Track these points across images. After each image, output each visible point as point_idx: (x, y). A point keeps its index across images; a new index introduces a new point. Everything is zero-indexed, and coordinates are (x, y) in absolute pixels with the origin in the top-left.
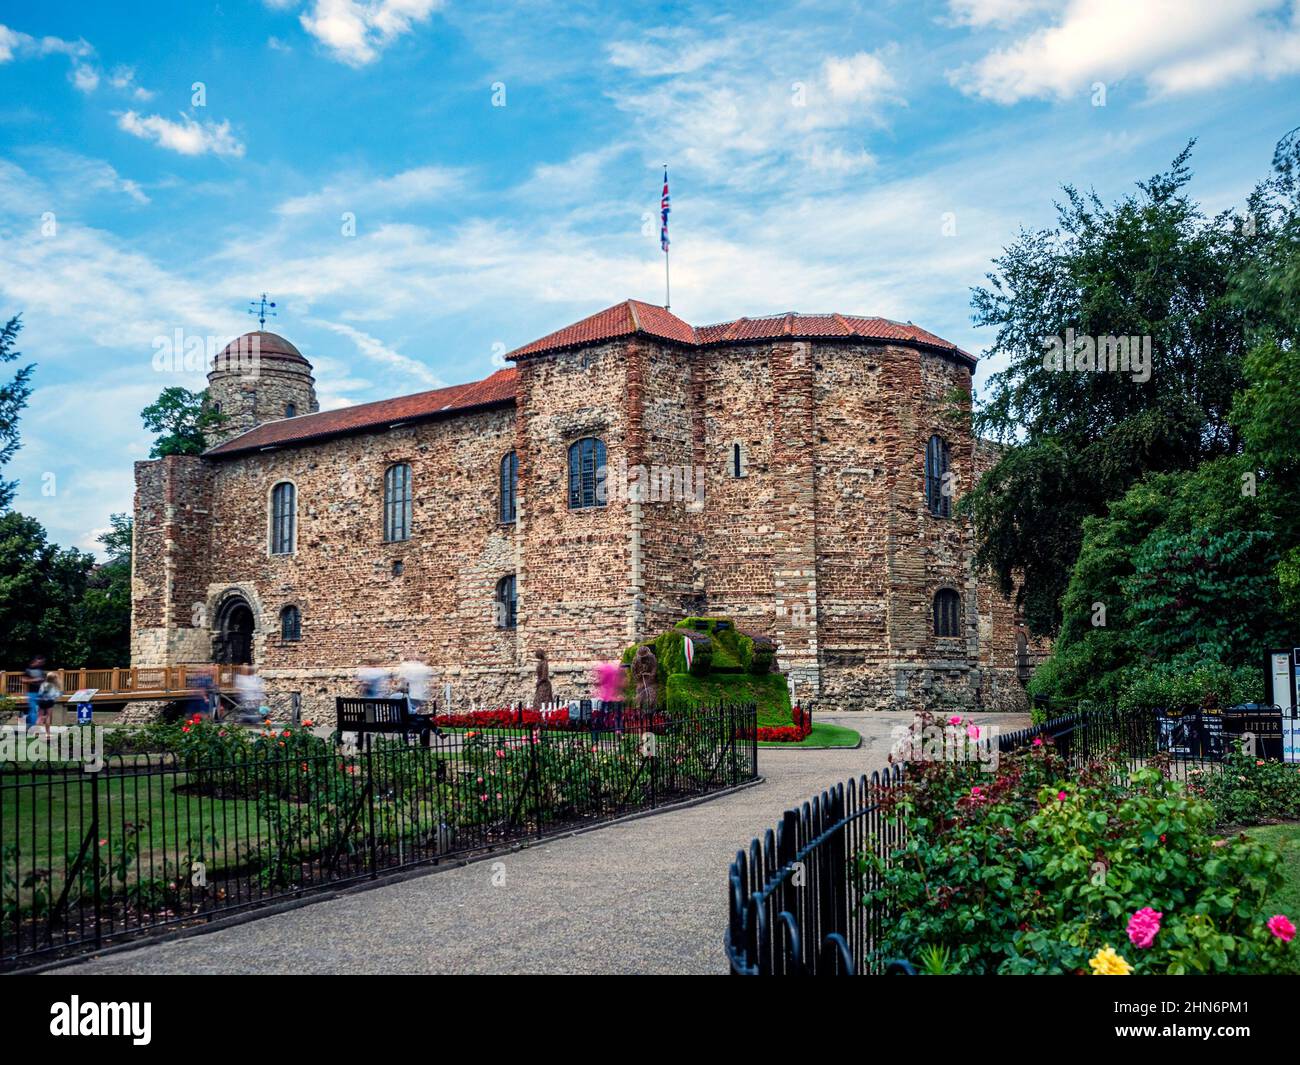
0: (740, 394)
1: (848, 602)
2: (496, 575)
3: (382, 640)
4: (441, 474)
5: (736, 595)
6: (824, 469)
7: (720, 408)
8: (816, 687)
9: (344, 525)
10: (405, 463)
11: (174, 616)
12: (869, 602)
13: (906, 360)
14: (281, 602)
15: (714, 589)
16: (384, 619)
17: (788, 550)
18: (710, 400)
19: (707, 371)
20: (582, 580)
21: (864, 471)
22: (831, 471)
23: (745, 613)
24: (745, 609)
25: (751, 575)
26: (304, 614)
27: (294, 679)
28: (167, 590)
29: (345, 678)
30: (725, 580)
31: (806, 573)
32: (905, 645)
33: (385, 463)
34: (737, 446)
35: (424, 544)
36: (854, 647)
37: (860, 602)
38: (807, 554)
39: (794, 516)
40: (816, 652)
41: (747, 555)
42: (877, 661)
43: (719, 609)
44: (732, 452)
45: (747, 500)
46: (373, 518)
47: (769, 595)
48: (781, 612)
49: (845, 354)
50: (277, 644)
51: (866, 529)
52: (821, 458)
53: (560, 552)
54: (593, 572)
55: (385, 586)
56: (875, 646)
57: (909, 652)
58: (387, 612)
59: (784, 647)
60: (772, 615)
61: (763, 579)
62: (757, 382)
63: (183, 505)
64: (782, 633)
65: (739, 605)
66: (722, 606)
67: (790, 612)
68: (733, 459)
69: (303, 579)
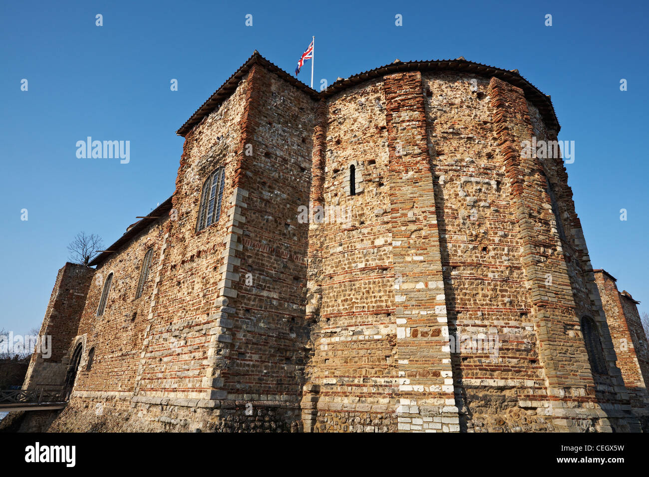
0: (355, 125)
1: (486, 322)
5: (350, 315)
6: (443, 178)
7: (338, 142)
10: (152, 247)
12: (512, 323)
14: (91, 345)
15: (327, 311)
17: (408, 259)
18: (330, 137)
20: (188, 298)
21: (486, 181)
22: (452, 180)
23: (361, 338)
24: (361, 333)
25: (368, 292)
26: (96, 352)
30: (339, 301)
31: (432, 285)
32: (569, 382)
33: (145, 250)
34: (353, 168)
36: (501, 383)
37: (502, 323)
38: (430, 262)
39: (414, 222)
40: (451, 389)
41: (362, 270)
42: (535, 404)
43: (332, 334)
44: (348, 173)
45: (363, 215)
47: (388, 314)
48: (403, 334)
50: (84, 373)
54: (197, 288)
55: (126, 330)
56: (529, 383)
57: (575, 393)
59: (408, 381)
60: (391, 340)
61: (380, 297)
62: (371, 112)
63: (67, 290)
64: (406, 362)
65: (353, 328)
66: (334, 330)
67: (415, 334)
68: (349, 178)
69: (102, 329)
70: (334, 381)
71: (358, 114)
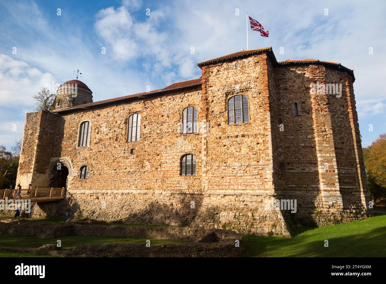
0: (295, 84)
2: (180, 154)
3: (124, 179)
4: (155, 116)
5: (299, 163)
7: (285, 89)
8: (342, 204)
9: (110, 135)
10: (138, 113)
11: (36, 169)
14: (81, 164)
15: (288, 160)
16: (126, 171)
17: (324, 145)
18: (282, 86)
19: (280, 75)
21: (343, 117)
22: (333, 116)
23: (305, 171)
24: (305, 169)
26: (91, 169)
27: (85, 193)
28: (34, 159)
29: (107, 194)
30: (293, 157)
31: (332, 155)
33: (129, 113)
34: (296, 104)
35: (146, 142)
36: (348, 187)
37: (348, 168)
38: (331, 147)
39: (325, 131)
40: (339, 189)
41: (303, 147)
43: (291, 169)
44: (293, 106)
45: (300, 125)
46: (123, 133)
48: (322, 171)
50: (78, 180)
51: (346, 139)
55: (127, 158)
58: (128, 168)
59: (325, 186)
61: (311, 157)
62: (303, 80)
63: (44, 128)
64: (324, 180)
65: (301, 168)
66: (293, 168)
67: (327, 171)
68: (294, 108)
69: (91, 155)
70: (294, 186)
71: (296, 79)
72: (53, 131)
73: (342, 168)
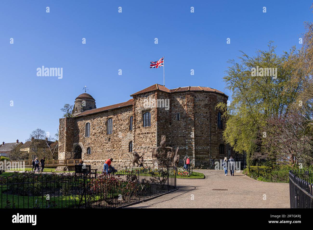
0: (179, 103)
1: (201, 146)
2: (129, 141)
3: (106, 154)
4: (118, 120)
5: (178, 145)
6: (196, 119)
7: (175, 106)
8: (194, 164)
9: (99, 131)
10: (111, 118)
11: (66, 149)
12: (206, 146)
13: (214, 96)
14: (87, 147)
16: (107, 150)
17: (189, 135)
18: (173, 104)
19: (172, 98)
20: (146, 142)
21: (205, 119)
22: (198, 119)
23: (180, 149)
25: (181, 141)
26: (92, 149)
27: (90, 162)
28: (65, 144)
29: (99, 162)
30: (175, 142)
31: (192, 140)
32: (213, 156)
33: (107, 118)
34: (178, 114)
35: (115, 135)
36: (203, 156)
37: (204, 146)
40: (194, 157)
41: (180, 136)
42: (207, 159)
45: (180, 125)
46: (105, 130)
47: (185, 145)
48: (187, 148)
49: (201, 94)
50: (87, 155)
51: (205, 131)
52: (196, 116)
53: (142, 136)
54: (148, 140)
55: (107, 143)
56: (207, 156)
57: (214, 157)
58: (108, 149)
60: (185, 149)
61: (183, 142)
62: (182, 100)
63: (68, 127)
64: (187, 153)
66: (175, 147)
67: (189, 148)
68: (177, 116)
69: (92, 142)
72: (73, 128)
73: (200, 146)
